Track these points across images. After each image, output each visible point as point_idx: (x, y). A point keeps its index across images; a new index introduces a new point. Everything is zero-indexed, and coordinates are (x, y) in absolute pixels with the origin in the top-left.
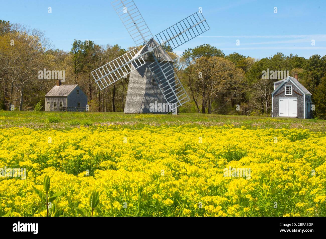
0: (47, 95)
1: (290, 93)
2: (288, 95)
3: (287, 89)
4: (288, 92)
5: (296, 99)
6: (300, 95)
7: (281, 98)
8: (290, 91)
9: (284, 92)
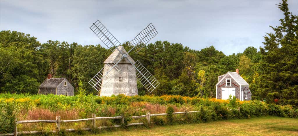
0: (41, 86)
1: (230, 85)
2: (228, 86)
3: (227, 82)
4: (228, 84)
5: (234, 89)
6: (237, 86)
7: (223, 89)
8: (230, 83)
9: (225, 84)
